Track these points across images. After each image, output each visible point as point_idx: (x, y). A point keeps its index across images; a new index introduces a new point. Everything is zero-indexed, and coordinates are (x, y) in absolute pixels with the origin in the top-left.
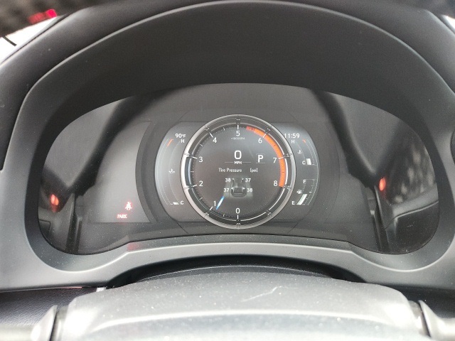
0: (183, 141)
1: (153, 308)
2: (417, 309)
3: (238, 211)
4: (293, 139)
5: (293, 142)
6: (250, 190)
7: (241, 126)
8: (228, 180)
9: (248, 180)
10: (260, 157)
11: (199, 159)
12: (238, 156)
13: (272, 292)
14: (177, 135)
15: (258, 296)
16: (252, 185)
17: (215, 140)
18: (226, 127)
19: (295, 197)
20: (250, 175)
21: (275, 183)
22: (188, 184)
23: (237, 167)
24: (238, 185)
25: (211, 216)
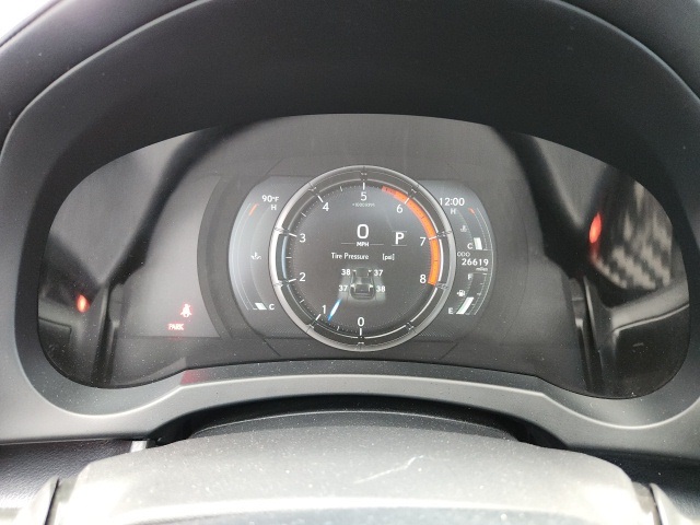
0: (274, 207)
1: (208, 489)
2: (647, 498)
3: (361, 322)
4: (452, 206)
5: (453, 211)
6: (381, 289)
7: (367, 184)
8: (347, 272)
9: (378, 273)
10: (399, 236)
11: (300, 238)
12: (363, 233)
13: (406, 467)
14: (265, 198)
15: (382, 474)
16: (385, 280)
17: (326, 207)
18: (344, 186)
19: (454, 301)
20: (382, 265)
21: (423, 278)
22: (280, 277)
23: (361, 251)
24: (363, 281)
25: (317, 330)
